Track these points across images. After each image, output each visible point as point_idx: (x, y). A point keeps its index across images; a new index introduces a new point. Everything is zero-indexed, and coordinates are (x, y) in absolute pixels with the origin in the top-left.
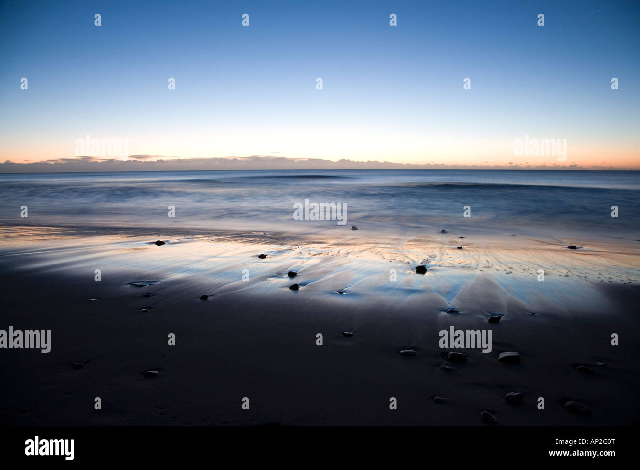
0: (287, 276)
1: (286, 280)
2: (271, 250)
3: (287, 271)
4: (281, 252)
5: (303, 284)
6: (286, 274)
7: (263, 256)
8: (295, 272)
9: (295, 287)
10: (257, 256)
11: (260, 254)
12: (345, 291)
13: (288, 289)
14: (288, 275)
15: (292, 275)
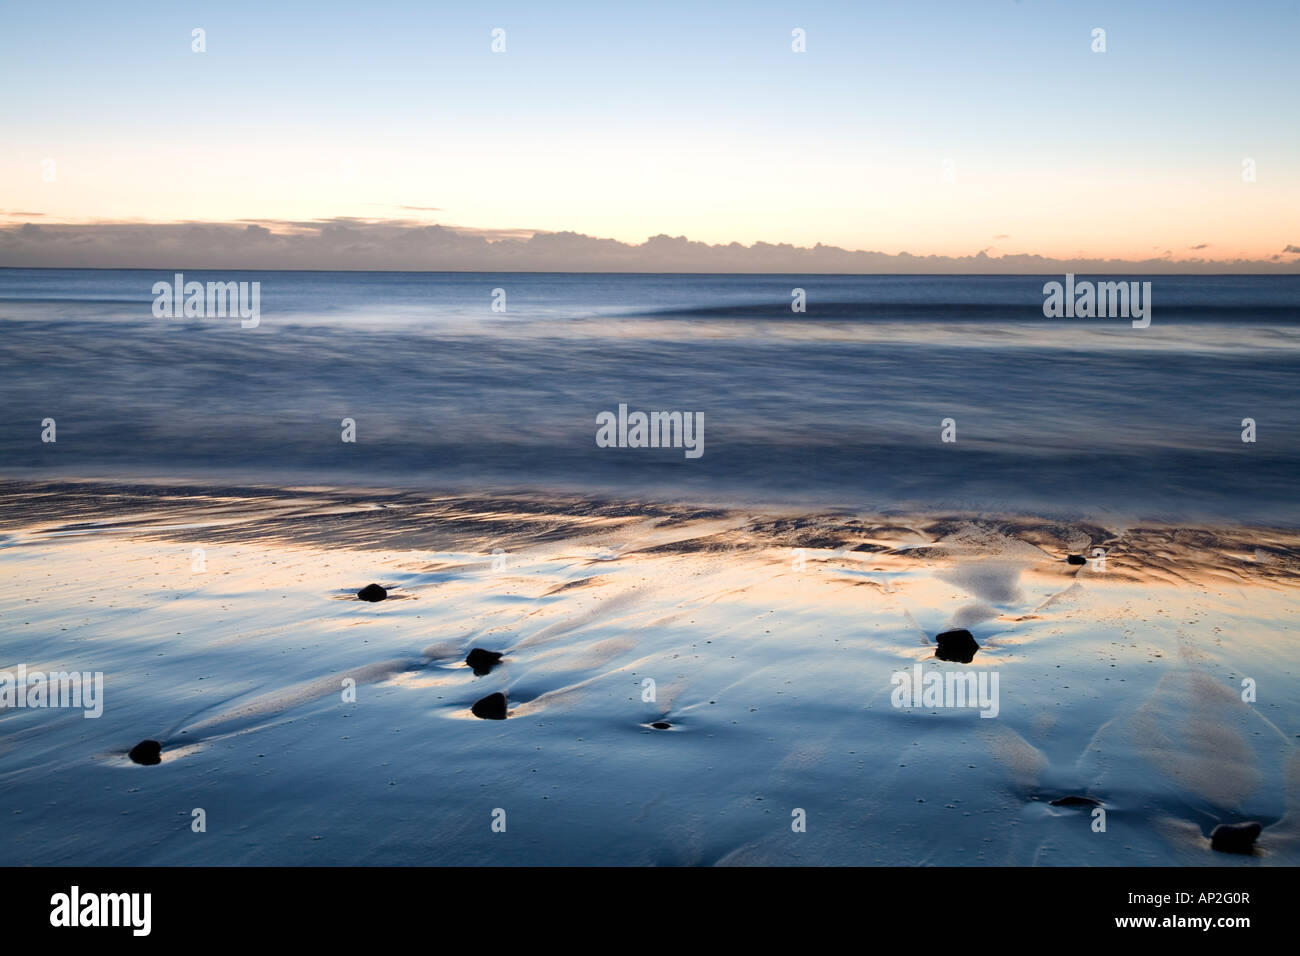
0: (462, 664)
1: (462, 680)
2: (404, 571)
3: (465, 645)
4: (441, 577)
5: (525, 695)
6: (458, 658)
7: (373, 593)
8: (493, 651)
9: (491, 707)
10: (352, 591)
11: (364, 584)
12: (676, 721)
13: (466, 714)
14: (469, 662)
15: (482, 660)
